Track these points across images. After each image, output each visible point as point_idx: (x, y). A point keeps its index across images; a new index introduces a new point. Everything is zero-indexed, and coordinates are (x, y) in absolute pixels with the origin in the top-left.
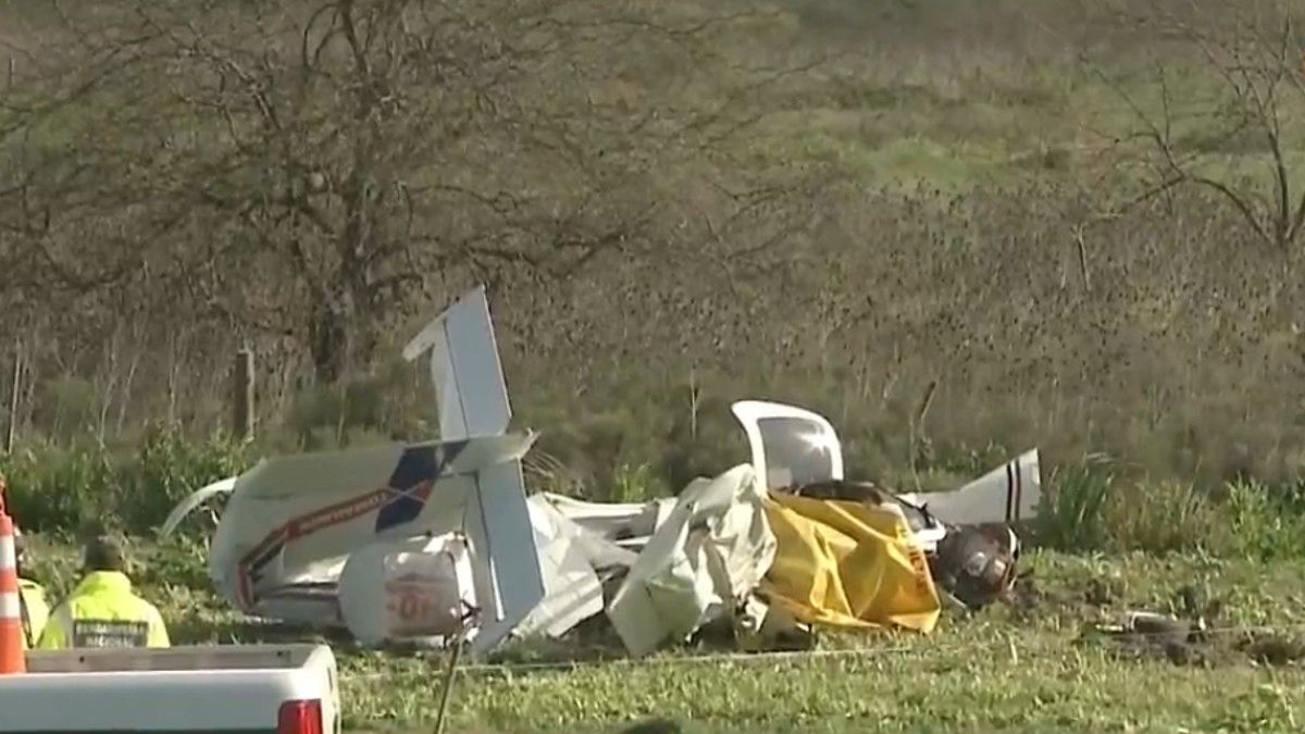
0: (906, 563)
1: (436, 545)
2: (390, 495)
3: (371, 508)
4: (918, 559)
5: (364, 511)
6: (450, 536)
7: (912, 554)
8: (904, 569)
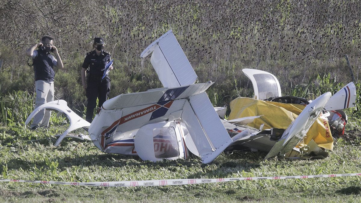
0: (322, 125)
1: (168, 124)
2: (157, 107)
3: (150, 112)
4: (326, 123)
5: (147, 113)
6: (173, 121)
7: (324, 122)
8: (322, 127)
